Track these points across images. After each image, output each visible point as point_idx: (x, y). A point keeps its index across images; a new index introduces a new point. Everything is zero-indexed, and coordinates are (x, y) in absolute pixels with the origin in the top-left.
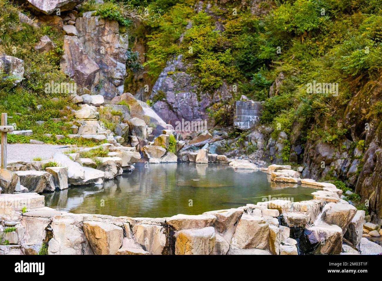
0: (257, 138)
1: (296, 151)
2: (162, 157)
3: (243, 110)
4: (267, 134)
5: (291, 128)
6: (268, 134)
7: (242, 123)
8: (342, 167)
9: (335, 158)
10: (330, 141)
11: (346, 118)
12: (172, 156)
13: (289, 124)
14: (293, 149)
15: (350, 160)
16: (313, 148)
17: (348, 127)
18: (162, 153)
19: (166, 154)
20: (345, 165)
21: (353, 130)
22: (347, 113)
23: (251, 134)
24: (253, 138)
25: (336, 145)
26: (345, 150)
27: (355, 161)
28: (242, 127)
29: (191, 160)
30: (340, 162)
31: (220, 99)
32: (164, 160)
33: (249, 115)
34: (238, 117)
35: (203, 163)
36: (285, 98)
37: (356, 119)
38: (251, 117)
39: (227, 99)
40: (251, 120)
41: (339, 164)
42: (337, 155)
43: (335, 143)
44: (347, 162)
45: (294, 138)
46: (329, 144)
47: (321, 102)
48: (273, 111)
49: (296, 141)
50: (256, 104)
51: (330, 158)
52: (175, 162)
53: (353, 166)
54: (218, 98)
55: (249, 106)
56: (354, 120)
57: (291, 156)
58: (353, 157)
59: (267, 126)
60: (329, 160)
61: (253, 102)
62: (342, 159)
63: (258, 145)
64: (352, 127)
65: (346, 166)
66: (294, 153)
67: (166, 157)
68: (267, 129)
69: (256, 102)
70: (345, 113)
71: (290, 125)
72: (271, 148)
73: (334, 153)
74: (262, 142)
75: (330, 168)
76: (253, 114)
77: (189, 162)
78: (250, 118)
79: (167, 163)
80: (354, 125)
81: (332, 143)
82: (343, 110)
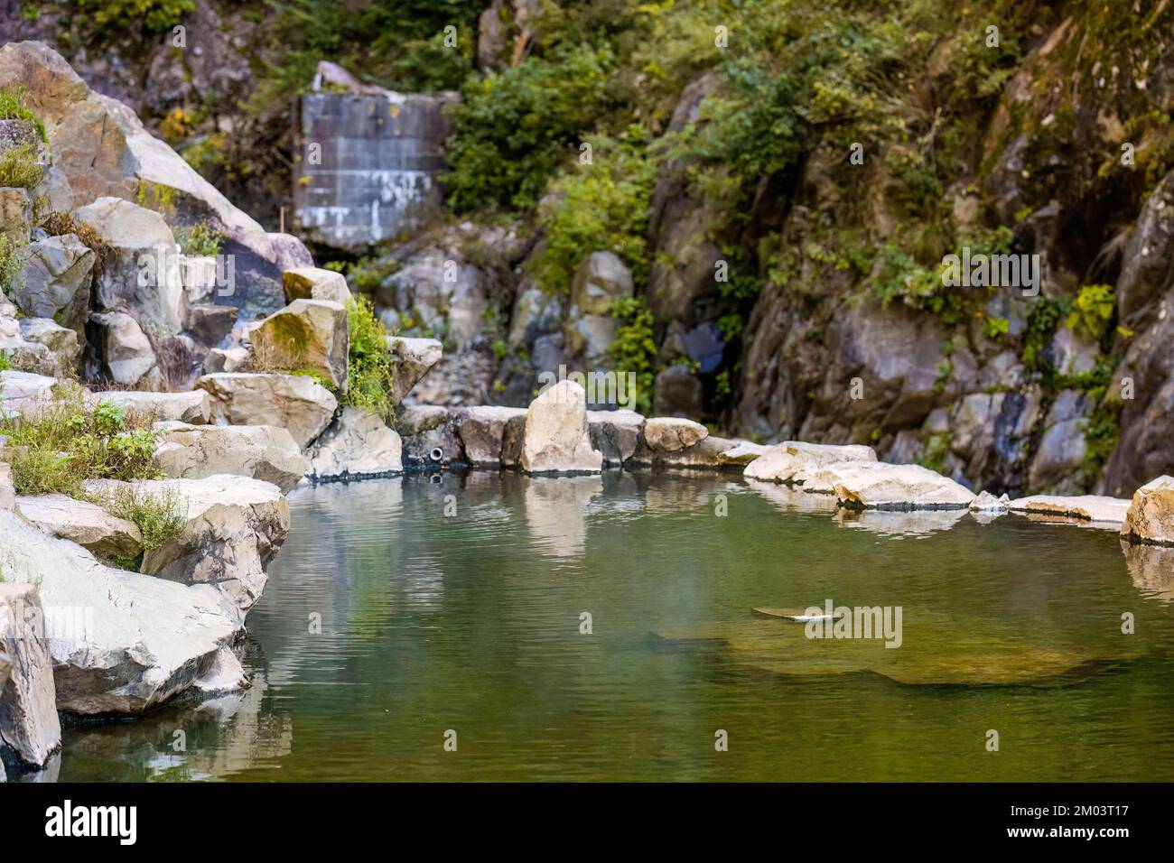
0: (445, 291)
1: (693, 353)
2: (312, 442)
3: (342, 143)
4: (497, 269)
5: (653, 236)
6: (505, 267)
7: (340, 212)
8: (995, 435)
9: (950, 389)
10: (919, 298)
11: (1006, 171)
12: (372, 437)
13: (631, 209)
14: (676, 340)
15: (1033, 394)
16: (815, 339)
17: (1020, 216)
18: (312, 417)
19: (334, 426)
20: (1015, 422)
21: (1045, 232)
22: (1006, 141)
23: (408, 270)
24: (423, 290)
25: (950, 319)
26: (1003, 342)
27: (1065, 402)
28: (339, 234)
29: (477, 455)
30: (980, 410)
31: (185, 87)
32: (326, 462)
33: (376, 165)
34: (318, 181)
35: (570, 474)
36: (584, 73)
37: (1064, 175)
38: (386, 176)
39: (225, 84)
40: (387, 196)
41: (980, 420)
42: (962, 372)
43: (947, 305)
44: (1021, 405)
45: (677, 285)
46: (912, 314)
47: (861, 87)
48: (513, 142)
49: (694, 300)
50: (413, 105)
51: (923, 387)
52: (388, 475)
53: (1057, 429)
54: (174, 83)
55: (375, 117)
56: (1051, 179)
57: (669, 383)
58: (1051, 384)
59: (488, 222)
60: (920, 400)
61: (395, 98)
62: (991, 392)
63: (454, 326)
64: (1041, 220)
65: (1019, 430)
66: (681, 368)
67: (334, 445)
68: (490, 238)
69: (413, 97)
70: (991, 144)
71: (640, 214)
72: (542, 344)
73: (946, 363)
74: (473, 308)
75: (925, 441)
76: (398, 164)
77: (463, 467)
78: (380, 184)
79: (344, 478)
80: (1054, 208)
81: (929, 308)
82: (972, 128)
